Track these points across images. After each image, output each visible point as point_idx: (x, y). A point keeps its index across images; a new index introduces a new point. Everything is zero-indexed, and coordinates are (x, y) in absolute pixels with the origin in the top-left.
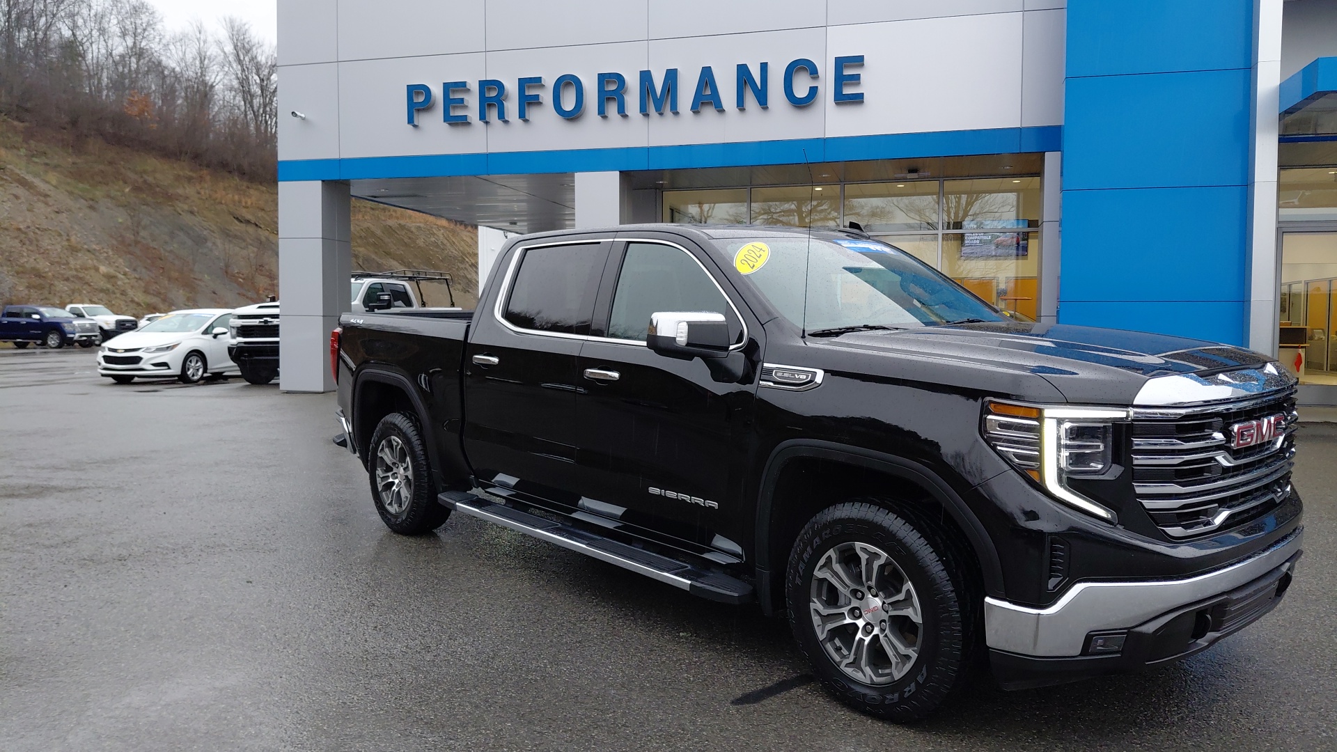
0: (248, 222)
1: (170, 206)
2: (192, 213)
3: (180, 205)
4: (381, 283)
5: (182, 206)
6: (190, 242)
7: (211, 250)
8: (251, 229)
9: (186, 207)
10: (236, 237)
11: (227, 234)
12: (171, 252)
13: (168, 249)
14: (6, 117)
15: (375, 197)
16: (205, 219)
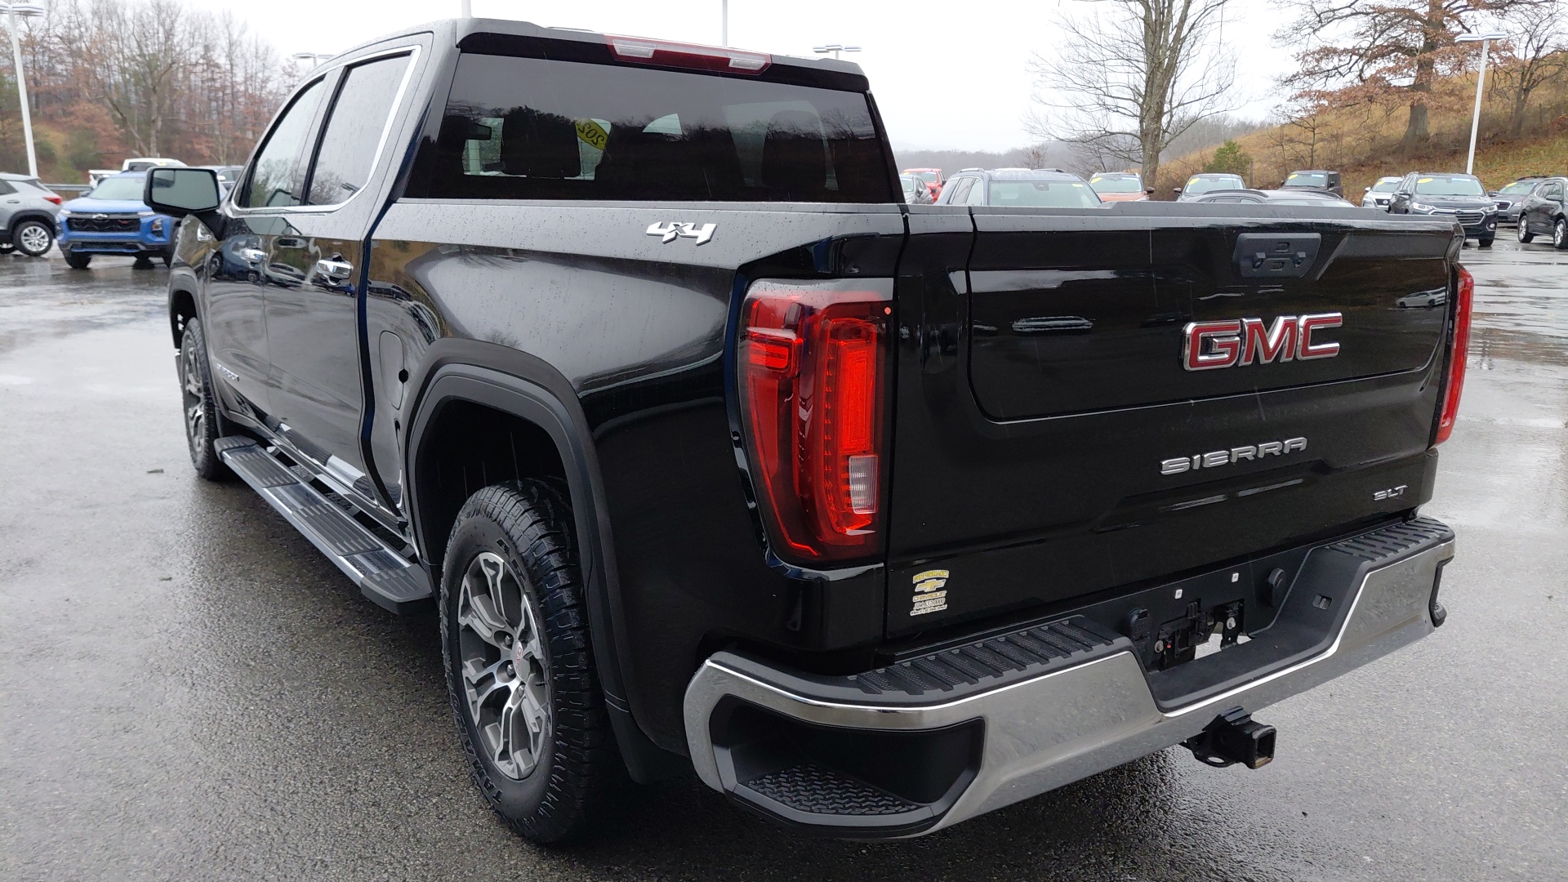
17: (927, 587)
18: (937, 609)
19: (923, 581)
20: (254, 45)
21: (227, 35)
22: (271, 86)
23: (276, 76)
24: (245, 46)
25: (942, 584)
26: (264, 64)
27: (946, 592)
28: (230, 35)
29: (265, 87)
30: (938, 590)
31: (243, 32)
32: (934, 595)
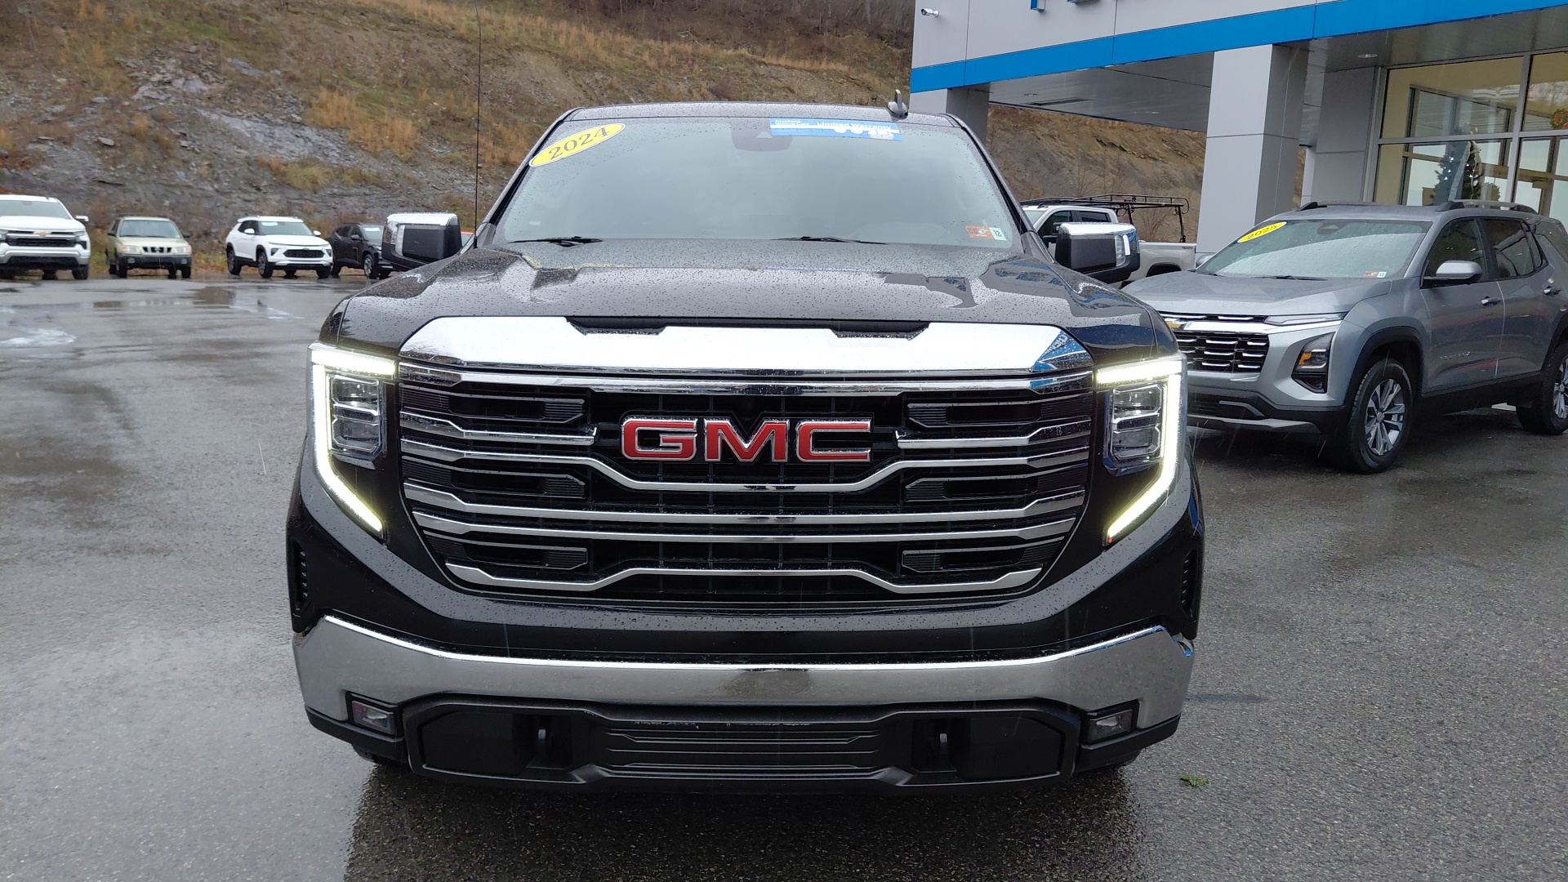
0: (1113, 145)
1: (1030, 130)
2: (1052, 137)
3: (1041, 128)
4: (1070, 211)
5: (1041, 130)
6: (1045, 170)
7: (1066, 179)
8: (1113, 153)
9: (1046, 131)
10: (1095, 162)
11: (1086, 159)
12: (1023, 181)
13: (1020, 179)
14: (886, 45)
15: (1040, 105)
16: (1065, 144)
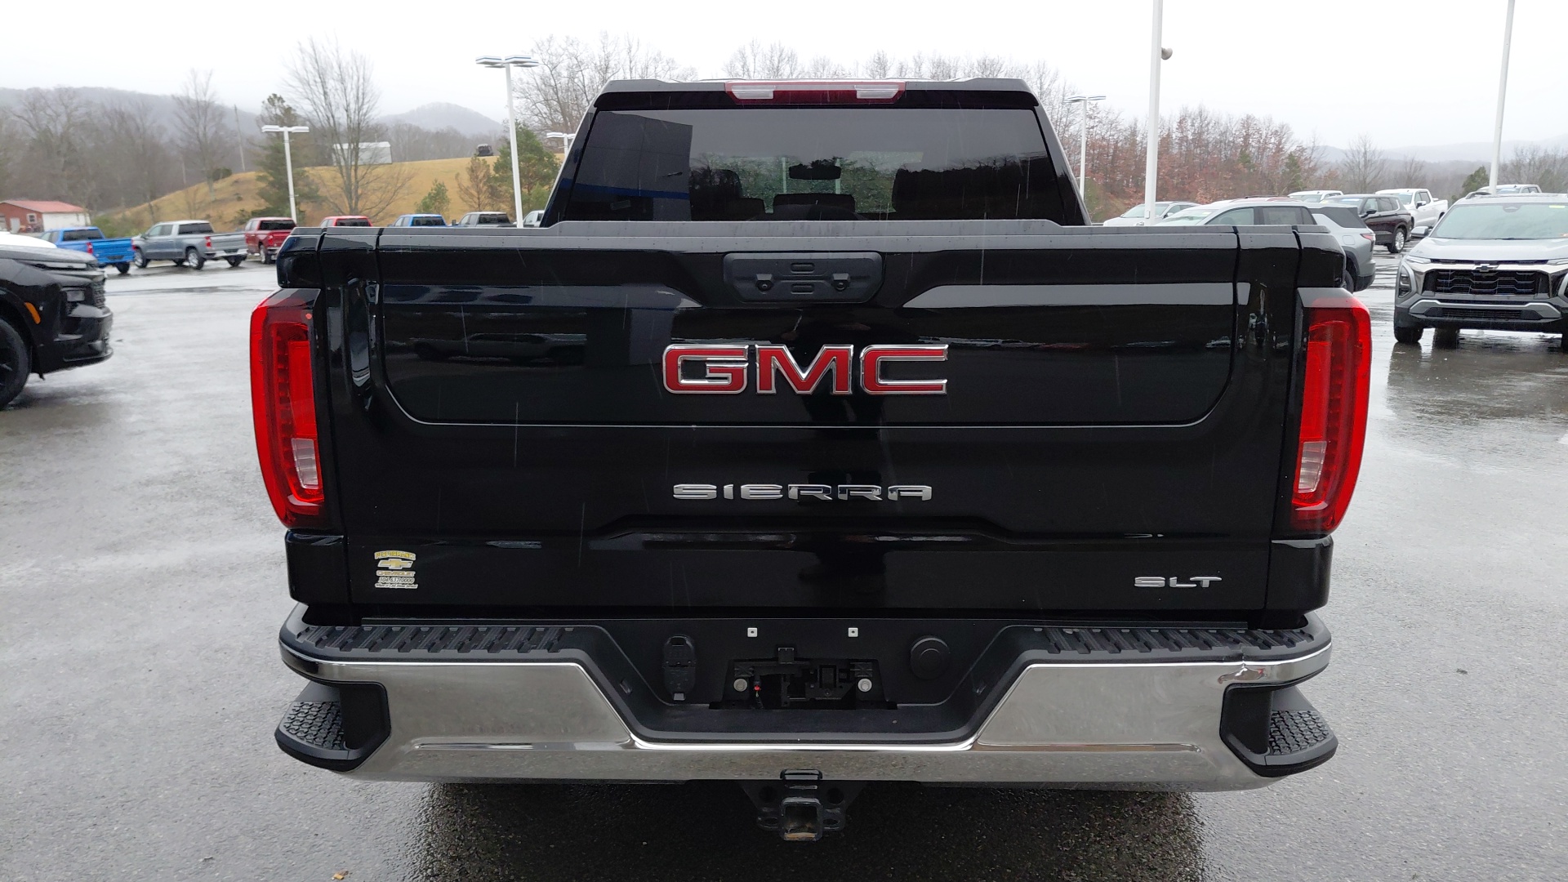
17: (392, 564)
18: (406, 587)
19: (387, 559)
20: (1061, 92)
21: (1039, 85)
22: (1072, 129)
23: (1078, 119)
24: (1053, 93)
25: (409, 565)
26: (1068, 109)
27: (414, 573)
28: (1041, 83)
29: (1068, 130)
30: (405, 569)
31: (1053, 81)
32: (401, 573)
